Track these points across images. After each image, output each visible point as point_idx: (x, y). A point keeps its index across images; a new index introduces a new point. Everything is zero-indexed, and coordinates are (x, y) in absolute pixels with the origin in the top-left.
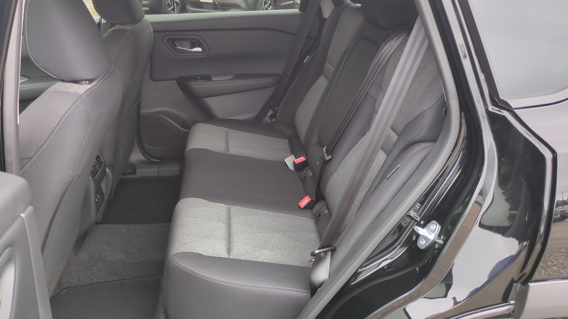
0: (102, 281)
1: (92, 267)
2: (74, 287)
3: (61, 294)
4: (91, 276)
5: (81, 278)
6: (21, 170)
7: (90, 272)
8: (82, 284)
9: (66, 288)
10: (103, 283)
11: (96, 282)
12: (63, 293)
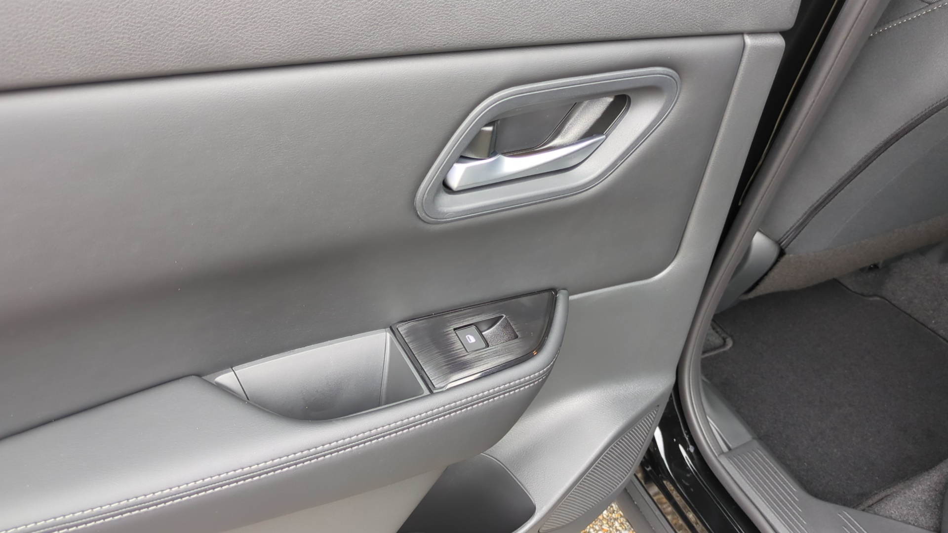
0: (941, 332)
1: (945, 298)
2: (894, 305)
3: (866, 298)
4: (931, 312)
5: (916, 301)
6: (875, 28)
7: (936, 303)
8: (909, 312)
9: (882, 297)
10: (939, 335)
11: (930, 326)
12: (871, 299)
